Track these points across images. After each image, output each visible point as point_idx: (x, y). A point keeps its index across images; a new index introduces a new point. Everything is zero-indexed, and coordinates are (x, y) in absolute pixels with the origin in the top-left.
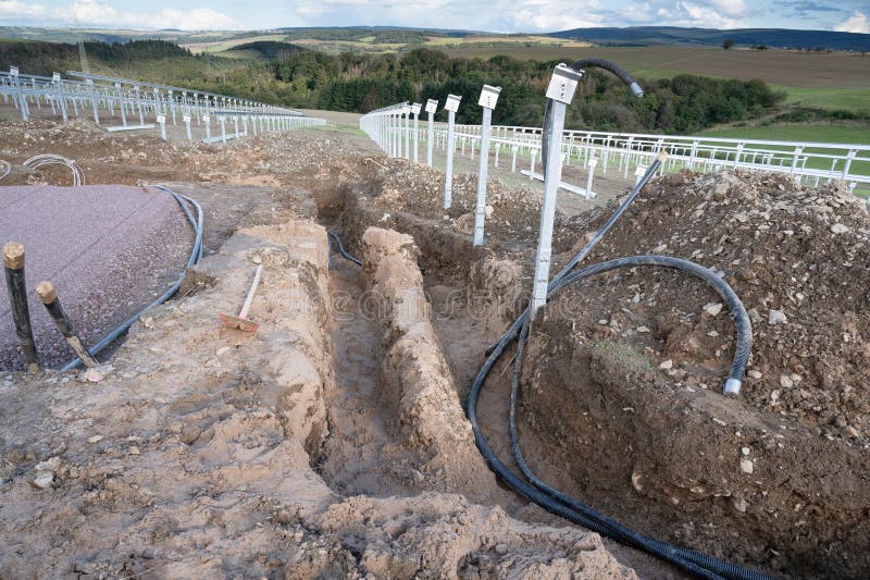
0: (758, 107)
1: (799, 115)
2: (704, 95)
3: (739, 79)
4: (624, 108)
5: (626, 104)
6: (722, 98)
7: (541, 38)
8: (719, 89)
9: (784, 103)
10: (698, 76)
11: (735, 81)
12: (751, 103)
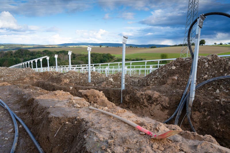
0: (110, 59)
1: (118, 60)
2: (98, 57)
3: (105, 53)
4: (81, 61)
5: (81, 60)
6: (102, 58)
7: (55, 46)
8: (101, 56)
9: (115, 58)
10: (96, 53)
11: (104, 54)
12: (109, 58)
